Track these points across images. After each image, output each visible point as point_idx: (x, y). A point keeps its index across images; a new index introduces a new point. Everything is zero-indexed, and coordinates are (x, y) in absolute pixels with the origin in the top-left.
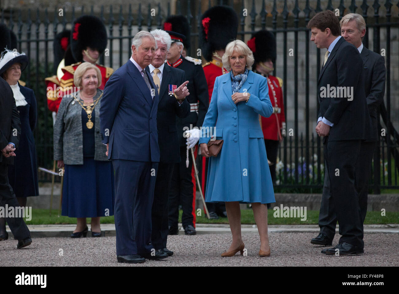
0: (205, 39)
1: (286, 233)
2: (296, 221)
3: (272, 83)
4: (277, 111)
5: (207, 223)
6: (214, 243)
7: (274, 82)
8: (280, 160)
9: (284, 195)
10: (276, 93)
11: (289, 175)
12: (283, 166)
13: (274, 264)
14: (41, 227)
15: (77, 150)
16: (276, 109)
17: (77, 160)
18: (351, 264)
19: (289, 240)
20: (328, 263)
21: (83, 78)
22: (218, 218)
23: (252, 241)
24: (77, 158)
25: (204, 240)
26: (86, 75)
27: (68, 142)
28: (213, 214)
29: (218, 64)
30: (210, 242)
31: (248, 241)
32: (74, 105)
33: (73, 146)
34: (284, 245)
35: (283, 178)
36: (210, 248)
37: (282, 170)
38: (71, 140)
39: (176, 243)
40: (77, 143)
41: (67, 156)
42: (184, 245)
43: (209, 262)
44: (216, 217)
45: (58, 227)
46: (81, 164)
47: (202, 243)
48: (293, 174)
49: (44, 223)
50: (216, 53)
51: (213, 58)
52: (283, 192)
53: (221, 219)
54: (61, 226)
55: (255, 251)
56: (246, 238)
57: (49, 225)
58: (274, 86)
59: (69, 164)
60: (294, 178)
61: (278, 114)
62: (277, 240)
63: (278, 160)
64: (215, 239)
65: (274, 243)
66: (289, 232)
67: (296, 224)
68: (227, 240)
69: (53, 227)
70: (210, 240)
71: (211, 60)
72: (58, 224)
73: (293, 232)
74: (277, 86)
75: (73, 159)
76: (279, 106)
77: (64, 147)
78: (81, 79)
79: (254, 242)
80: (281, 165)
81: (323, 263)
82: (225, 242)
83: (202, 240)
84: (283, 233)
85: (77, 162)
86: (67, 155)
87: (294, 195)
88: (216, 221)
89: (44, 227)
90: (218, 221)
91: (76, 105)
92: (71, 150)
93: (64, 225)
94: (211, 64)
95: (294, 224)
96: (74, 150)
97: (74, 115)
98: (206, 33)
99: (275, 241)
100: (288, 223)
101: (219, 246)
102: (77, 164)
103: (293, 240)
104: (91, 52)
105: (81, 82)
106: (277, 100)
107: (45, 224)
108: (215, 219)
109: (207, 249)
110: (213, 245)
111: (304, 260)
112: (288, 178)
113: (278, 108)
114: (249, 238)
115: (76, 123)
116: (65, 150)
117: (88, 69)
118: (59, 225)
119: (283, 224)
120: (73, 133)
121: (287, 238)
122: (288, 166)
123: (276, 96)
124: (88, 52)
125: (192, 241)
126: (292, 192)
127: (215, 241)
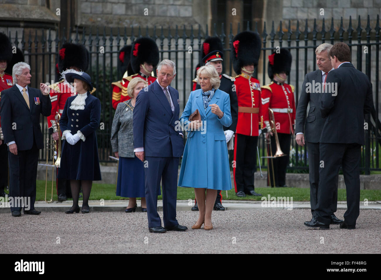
0: (236, 57)
1: (299, 209)
2: (306, 198)
3: (286, 90)
4: (290, 111)
5: (237, 200)
6: (244, 219)
7: (287, 89)
8: (293, 147)
9: (296, 175)
10: (289, 97)
11: (300, 159)
12: (295, 152)
13: (291, 239)
14: (109, 202)
15: (130, 147)
16: (289, 110)
17: (130, 154)
18: (351, 240)
19: (301, 217)
20: (333, 239)
21: (135, 89)
22: (246, 196)
23: (273, 217)
24: (130, 153)
25: (236, 216)
26: (137, 87)
27: (122, 140)
28: (241, 192)
29: (246, 76)
30: (240, 218)
31: (270, 217)
32: (127, 111)
33: (126, 143)
34: (298, 221)
35: (295, 162)
36: (241, 223)
37: (295, 155)
38: (125, 138)
39: (214, 218)
40: (130, 141)
41: (122, 151)
42: (221, 220)
43: (241, 237)
44: (244, 195)
45: (121, 203)
46: (132, 157)
47: (235, 219)
48: (303, 159)
49: (110, 199)
50: (244, 68)
51: (242, 72)
52: (295, 173)
53: (248, 197)
54: (125, 202)
55: (276, 226)
56: (268, 215)
57: (114, 201)
58: (287, 92)
59: (123, 157)
60: (303, 162)
61: (291, 114)
62: (293, 216)
63: (291, 147)
64: (245, 215)
65: (290, 219)
66: (301, 208)
67: (306, 201)
68: (253, 216)
69: (118, 202)
70: (241, 216)
71: (241, 73)
72: (121, 200)
73: (304, 208)
74: (290, 92)
75: (126, 153)
76: (291, 108)
77: (119, 143)
78: (133, 90)
79: (275, 218)
80: (293, 152)
81: (329, 239)
82: (252, 218)
83: (234, 216)
84: (296, 209)
85: (130, 156)
86: (122, 149)
87: (303, 174)
88: (244, 199)
89: (111, 202)
90: (246, 198)
91: (129, 111)
92: (125, 146)
93: (126, 201)
94: (240, 77)
95: (304, 201)
96: (128, 146)
97: (128, 119)
98: (237, 52)
99: (290, 217)
100: (299, 200)
101: (248, 221)
102: (129, 157)
103: (305, 216)
104: (147, 67)
105: (133, 92)
106: (290, 102)
107: (112, 200)
108: (243, 196)
109: (239, 224)
110: (243, 221)
111: (314, 235)
112: (299, 162)
113: (290, 109)
114: (270, 215)
115: (130, 125)
116: (120, 146)
117: (139, 82)
118: (123, 201)
119: (296, 201)
120: (127, 133)
121: (300, 214)
122: (299, 152)
123: (288, 100)
124: (145, 66)
125: (227, 217)
126: (301, 172)
127: (244, 217)
